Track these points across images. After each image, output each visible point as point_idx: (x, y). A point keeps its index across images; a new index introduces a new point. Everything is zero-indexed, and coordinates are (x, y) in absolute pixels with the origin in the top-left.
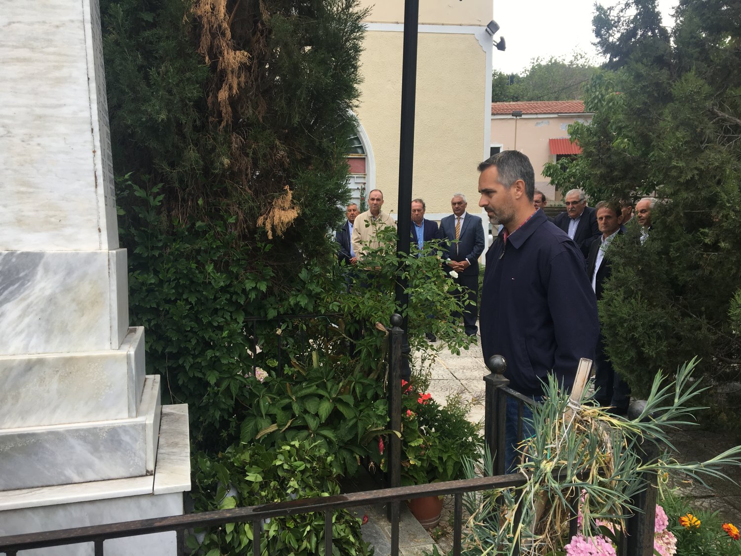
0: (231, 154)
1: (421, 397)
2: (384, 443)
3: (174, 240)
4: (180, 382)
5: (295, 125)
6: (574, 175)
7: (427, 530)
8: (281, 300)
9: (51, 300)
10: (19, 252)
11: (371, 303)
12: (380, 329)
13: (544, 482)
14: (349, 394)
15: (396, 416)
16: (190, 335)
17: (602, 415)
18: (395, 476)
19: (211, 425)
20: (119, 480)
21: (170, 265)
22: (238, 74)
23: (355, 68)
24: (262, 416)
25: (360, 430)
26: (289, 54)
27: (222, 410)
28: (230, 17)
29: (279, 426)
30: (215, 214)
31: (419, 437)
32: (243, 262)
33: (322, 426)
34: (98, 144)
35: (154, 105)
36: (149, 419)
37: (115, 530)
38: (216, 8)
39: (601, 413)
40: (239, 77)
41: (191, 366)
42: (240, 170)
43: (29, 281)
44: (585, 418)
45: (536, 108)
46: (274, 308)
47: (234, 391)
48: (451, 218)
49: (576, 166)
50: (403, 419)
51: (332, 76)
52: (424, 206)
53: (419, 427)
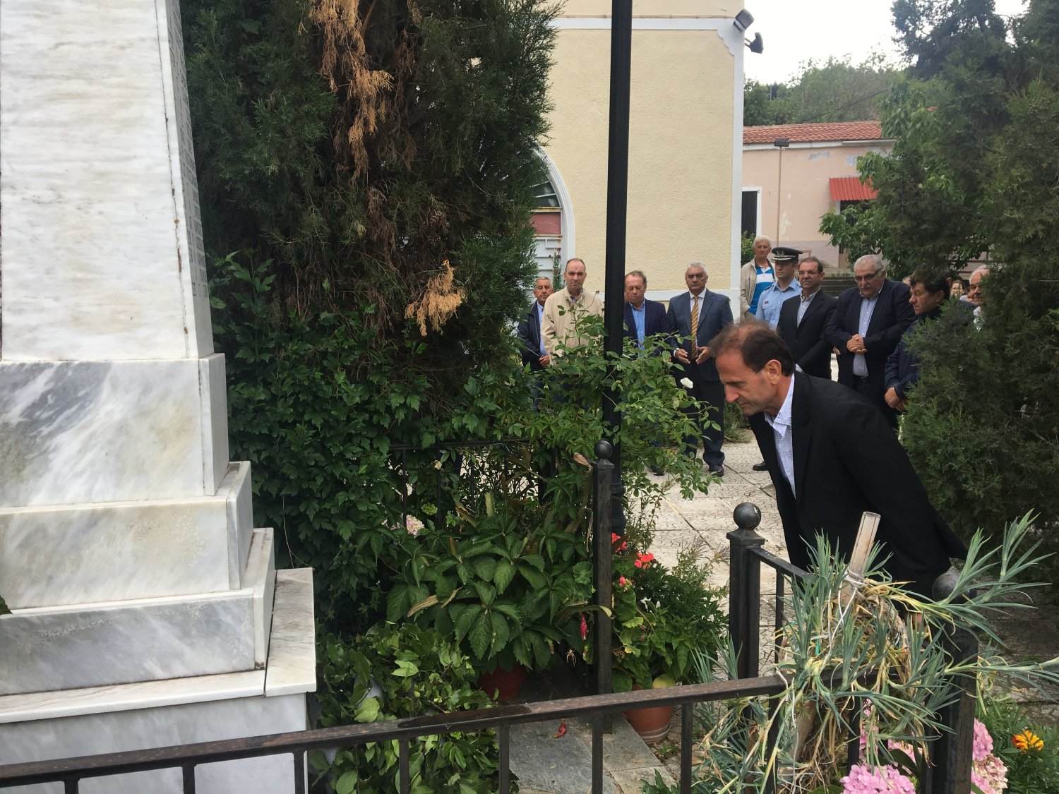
0: (368, 217)
1: (639, 559)
2: (588, 624)
3: (291, 339)
4: (302, 537)
5: (457, 174)
6: (865, 230)
7: (651, 746)
8: (441, 421)
9: (122, 428)
10: (76, 363)
11: (568, 424)
12: (580, 462)
13: (811, 688)
14: (538, 553)
15: (605, 586)
16: (315, 471)
17: (895, 594)
18: (604, 670)
19: (346, 595)
20: (218, 676)
21: (285, 374)
22: (377, 101)
23: (542, 90)
24: (415, 584)
25: (553, 604)
26: (448, 74)
27: (360, 575)
28: (363, 23)
29: (439, 598)
30: (346, 300)
31: (638, 615)
32: (387, 368)
33: (499, 599)
34: (181, 210)
35: (261, 152)
36: (257, 592)
37: (210, 751)
38: (345, 11)
39: (894, 589)
40: (377, 108)
41: (317, 515)
42: (380, 240)
43: (91, 402)
44: (870, 598)
45: (809, 133)
46: (431, 433)
47: (376, 548)
48: (685, 297)
49: (869, 218)
50: (614, 590)
51: (509, 103)
52: (645, 281)
53: (638, 600)
